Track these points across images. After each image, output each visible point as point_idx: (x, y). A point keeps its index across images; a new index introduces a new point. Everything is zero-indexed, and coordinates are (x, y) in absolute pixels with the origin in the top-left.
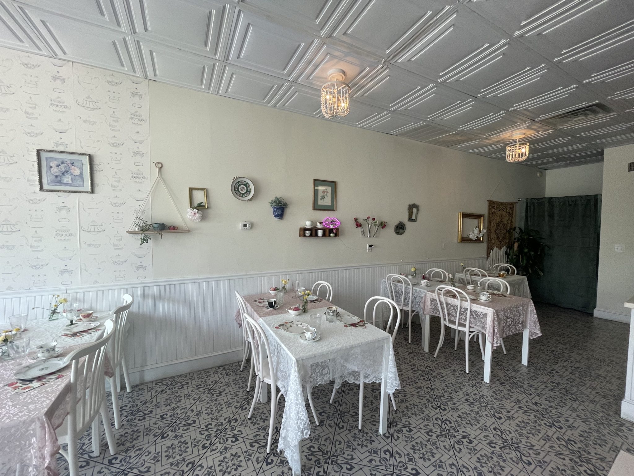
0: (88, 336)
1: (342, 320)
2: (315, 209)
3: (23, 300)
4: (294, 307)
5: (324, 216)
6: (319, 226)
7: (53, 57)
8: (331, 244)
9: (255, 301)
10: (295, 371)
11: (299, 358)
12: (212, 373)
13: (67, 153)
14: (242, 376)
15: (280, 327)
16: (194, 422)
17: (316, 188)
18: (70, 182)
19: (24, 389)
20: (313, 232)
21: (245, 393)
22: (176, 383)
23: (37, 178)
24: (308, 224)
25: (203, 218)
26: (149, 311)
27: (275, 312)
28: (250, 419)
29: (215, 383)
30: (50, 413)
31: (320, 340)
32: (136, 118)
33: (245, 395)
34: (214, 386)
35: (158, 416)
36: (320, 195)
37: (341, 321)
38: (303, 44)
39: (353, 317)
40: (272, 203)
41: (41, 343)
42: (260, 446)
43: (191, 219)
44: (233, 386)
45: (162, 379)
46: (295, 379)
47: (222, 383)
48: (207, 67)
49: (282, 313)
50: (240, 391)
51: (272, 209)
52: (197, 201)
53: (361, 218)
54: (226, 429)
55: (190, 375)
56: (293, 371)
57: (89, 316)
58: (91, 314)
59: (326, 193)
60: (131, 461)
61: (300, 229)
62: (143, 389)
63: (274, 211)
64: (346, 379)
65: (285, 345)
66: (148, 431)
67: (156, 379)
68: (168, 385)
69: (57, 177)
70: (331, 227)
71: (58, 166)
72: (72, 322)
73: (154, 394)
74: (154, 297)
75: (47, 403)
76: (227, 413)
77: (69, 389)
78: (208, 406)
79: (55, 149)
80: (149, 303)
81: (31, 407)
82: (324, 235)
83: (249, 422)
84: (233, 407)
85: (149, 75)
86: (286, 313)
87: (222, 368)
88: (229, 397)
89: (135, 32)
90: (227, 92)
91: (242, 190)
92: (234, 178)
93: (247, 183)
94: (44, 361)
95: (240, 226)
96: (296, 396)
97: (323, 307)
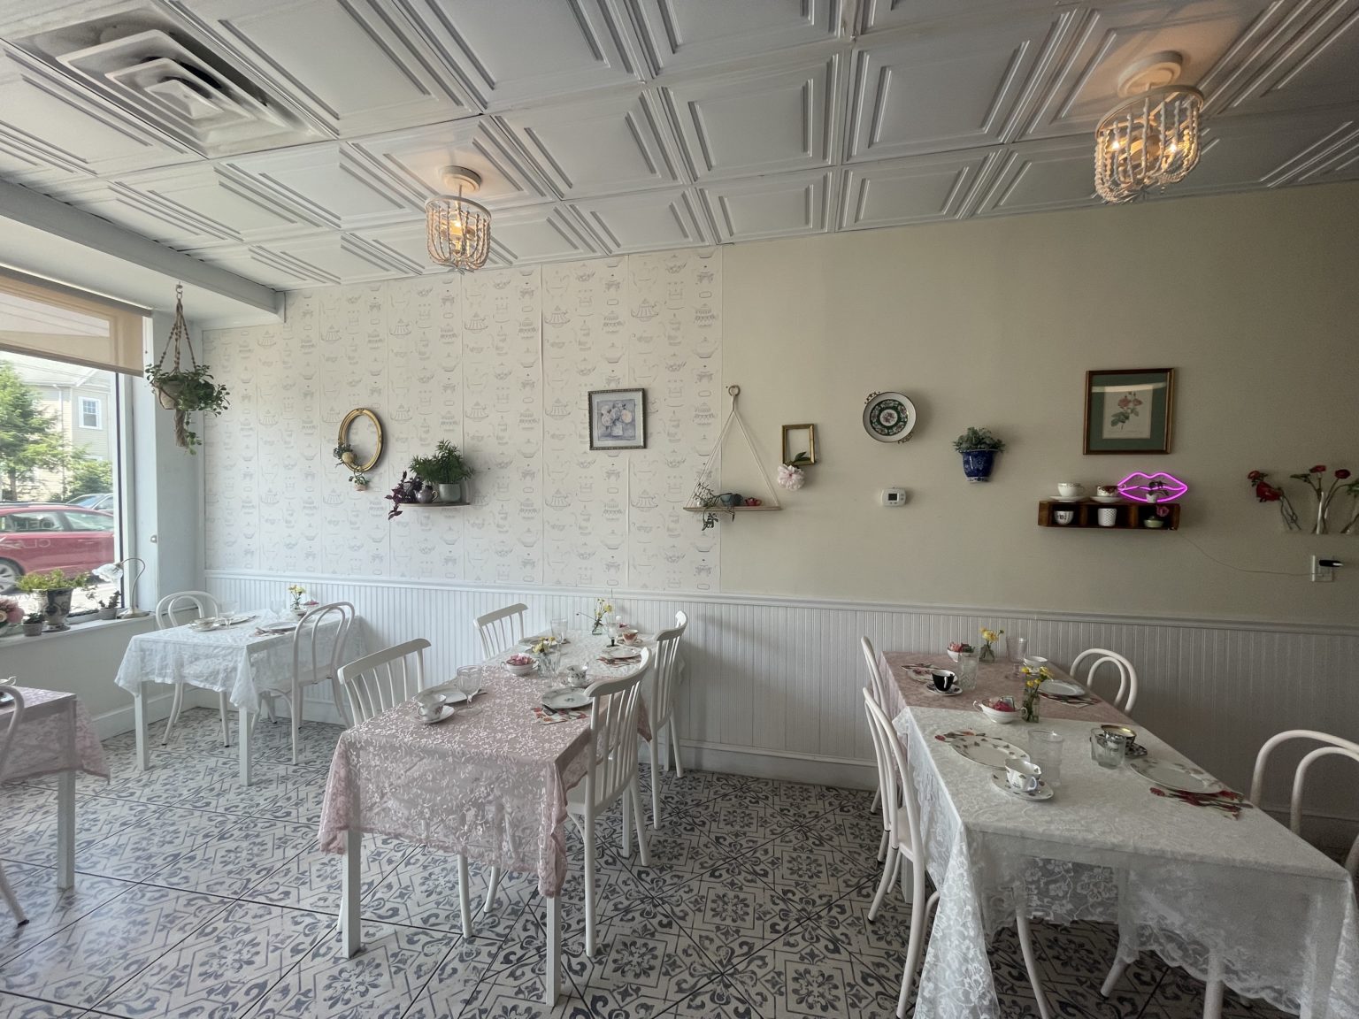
0: (626, 667)
1: (1151, 771)
2: (1089, 451)
3: (570, 601)
4: (996, 700)
5: (1125, 472)
6: (1102, 495)
7: (608, 256)
8: (1150, 547)
9: (908, 667)
10: (961, 851)
11: (974, 825)
12: (813, 794)
13: (619, 391)
14: (872, 824)
15: (947, 739)
16: (766, 874)
17: (1096, 389)
18: (621, 433)
19: (546, 720)
20: (1083, 513)
21: (871, 861)
22: (749, 790)
23: (588, 432)
24: (1065, 492)
25: (806, 482)
26: (713, 647)
27: (947, 701)
28: (872, 922)
29: (816, 817)
30: (563, 761)
31: (1050, 801)
32: (704, 316)
33: (872, 868)
34: (813, 823)
35: (713, 836)
36: (1111, 410)
37: (1143, 772)
38: (1026, 45)
39: (1196, 772)
40: (959, 444)
41: (574, 663)
42: (883, 990)
43: (784, 486)
44: (850, 837)
45: (728, 775)
46: (958, 872)
47: (828, 821)
48: (812, 187)
49: (964, 708)
50: (863, 854)
51: (960, 458)
52: (796, 449)
53: (1282, 469)
54: (820, 917)
55: (776, 786)
56: (955, 850)
57: (631, 637)
58: (634, 634)
59: (1131, 405)
60: (665, 889)
61: (1042, 506)
62: (698, 780)
63: (966, 462)
64: (1155, 947)
65: (947, 783)
66: (694, 854)
67: (719, 771)
68: (734, 787)
69: (607, 427)
70: (1150, 499)
71: (609, 412)
72: (613, 641)
73: (712, 796)
74: (721, 624)
75: (561, 747)
76: (826, 886)
77: (586, 738)
78: (794, 855)
79: (607, 388)
80: (713, 631)
81: (547, 745)
82: (1121, 522)
83: (869, 927)
84: (841, 880)
85: (722, 238)
86: (972, 709)
87: (835, 792)
88: (838, 856)
89: (696, 179)
90: (857, 219)
91: (887, 420)
92: (871, 395)
93: (900, 404)
94: (573, 689)
95: (881, 497)
96: (960, 913)
97: (1093, 719)
